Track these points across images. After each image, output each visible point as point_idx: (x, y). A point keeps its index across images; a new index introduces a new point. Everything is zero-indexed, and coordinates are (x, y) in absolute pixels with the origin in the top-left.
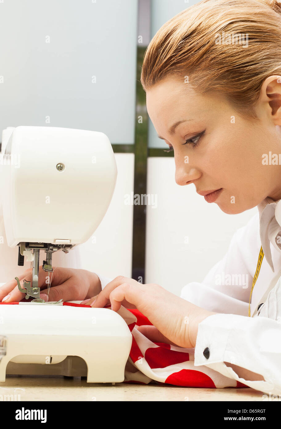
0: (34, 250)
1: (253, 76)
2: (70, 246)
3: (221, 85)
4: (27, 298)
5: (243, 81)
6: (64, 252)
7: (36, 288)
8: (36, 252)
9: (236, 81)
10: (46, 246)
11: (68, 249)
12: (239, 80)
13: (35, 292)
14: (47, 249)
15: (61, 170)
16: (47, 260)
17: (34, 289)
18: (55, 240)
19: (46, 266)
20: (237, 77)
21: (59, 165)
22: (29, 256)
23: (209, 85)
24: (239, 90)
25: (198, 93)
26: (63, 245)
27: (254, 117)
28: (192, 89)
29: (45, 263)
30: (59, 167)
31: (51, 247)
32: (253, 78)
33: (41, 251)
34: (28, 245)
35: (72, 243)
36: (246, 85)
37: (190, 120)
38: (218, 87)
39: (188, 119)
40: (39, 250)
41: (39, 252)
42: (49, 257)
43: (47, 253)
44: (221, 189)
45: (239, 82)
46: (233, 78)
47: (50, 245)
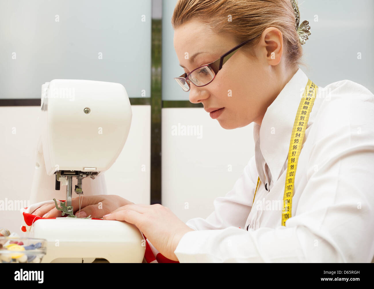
0: (68, 177)
1: (257, 25)
2: (96, 173)
3: (232, 28)
4: (63, 214)
5: (249, 28)
6: (91, 179)
7: (70, 207)
8: (69, 178)
9: (243, 27)
10: (77, 173)
11: (95, 176)
12: (246, 26)
13: (69, 210)
14: (78, 176)
15: (88, 113)
16: (79, 185)
17: (68, 207)
18: (84, 169)
19: (77, 189)
20: (244, 24)
21: (86, 109)
22: (64, 182)
23: (223, 28)
24: (245, 34)
25: (215, 32)
26: (91, 172)
27: (254, 56)
28: (210, 29)
29: (76, 187)
30: (86, 111)
31: (81, 174)
32: (256, 27)
33: (73, 178)
34: (63, 173)
35: (97, 171)
36: (251, 31)
37: (206, 52)
38: (229, 29)
39: (205, 51)
40: (72, 177)
41: (72, 178)
42: (80, 183)
43: (78, 179)
44: (224, 108)
45: (245, 28)
46: (242, 24)
47: (80, 172)
